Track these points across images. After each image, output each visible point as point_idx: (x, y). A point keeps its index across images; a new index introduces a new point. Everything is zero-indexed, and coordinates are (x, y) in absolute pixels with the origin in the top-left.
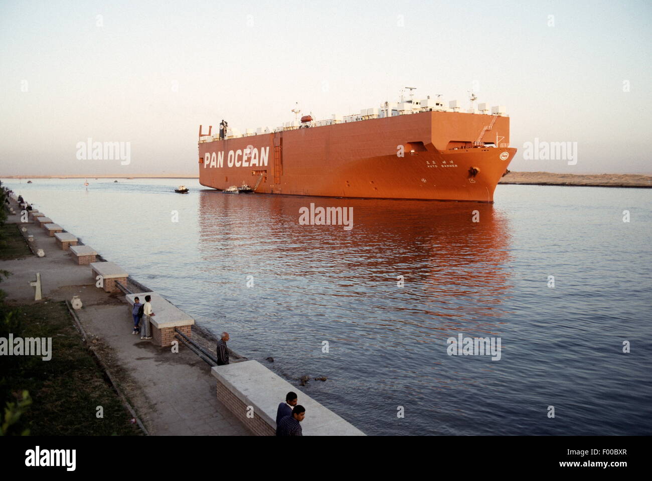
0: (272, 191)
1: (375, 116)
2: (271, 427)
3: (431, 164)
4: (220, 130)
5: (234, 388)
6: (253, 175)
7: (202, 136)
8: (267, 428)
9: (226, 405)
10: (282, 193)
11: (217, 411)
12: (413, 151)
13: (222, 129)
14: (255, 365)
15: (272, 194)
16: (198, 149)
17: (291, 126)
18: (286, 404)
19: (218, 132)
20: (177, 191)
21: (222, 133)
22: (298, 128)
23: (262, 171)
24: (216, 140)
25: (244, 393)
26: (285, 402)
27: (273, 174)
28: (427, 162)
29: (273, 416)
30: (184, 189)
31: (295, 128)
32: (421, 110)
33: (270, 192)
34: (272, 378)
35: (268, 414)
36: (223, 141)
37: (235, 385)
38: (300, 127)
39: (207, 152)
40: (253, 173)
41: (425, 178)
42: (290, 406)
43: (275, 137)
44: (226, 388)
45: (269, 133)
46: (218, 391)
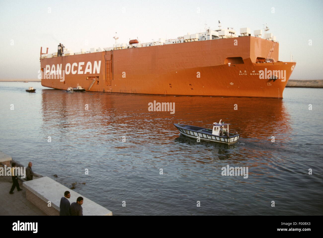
0: (104, 90)
1: (196, 39)
2: (57, 210)
3: (243, 72)
4: (58, 50)
5: (36, 192)
6: (87, 80)
7: (43, 54)
8: (55, 211)
9: (32, 202)
10: (112, 92)
11: (27, 205)
12: (230, 64)
13: (59, 49)
14: (47, 180)
15: (104, 92)
16: (40, 62)
17: (120, 47)
18: (65, 198)
19: (57, 51)
20: (28, 91)
21: (60, 52)
22: (127, 48)
23: (94, 77)
24: (55, 56)
25: (42, 194)
26: (64, 197)
27: (104, 79)
28: (240, 71)
29: (58, 205)
30: (33, 89)
31: (124, 48)
32: (240, 35)
33: (102, 91)
34: (57, 185)
35: (55, 204)
36: (61, 57)
37: (36, 190)
38: (128, 47)
39: (47, 64)
40: (87, 78)
41: (233, 82)
42: (67, 198)
43: (106, 54)
44: (32, 192)
45: (101, 51)
46: (27, 194)
